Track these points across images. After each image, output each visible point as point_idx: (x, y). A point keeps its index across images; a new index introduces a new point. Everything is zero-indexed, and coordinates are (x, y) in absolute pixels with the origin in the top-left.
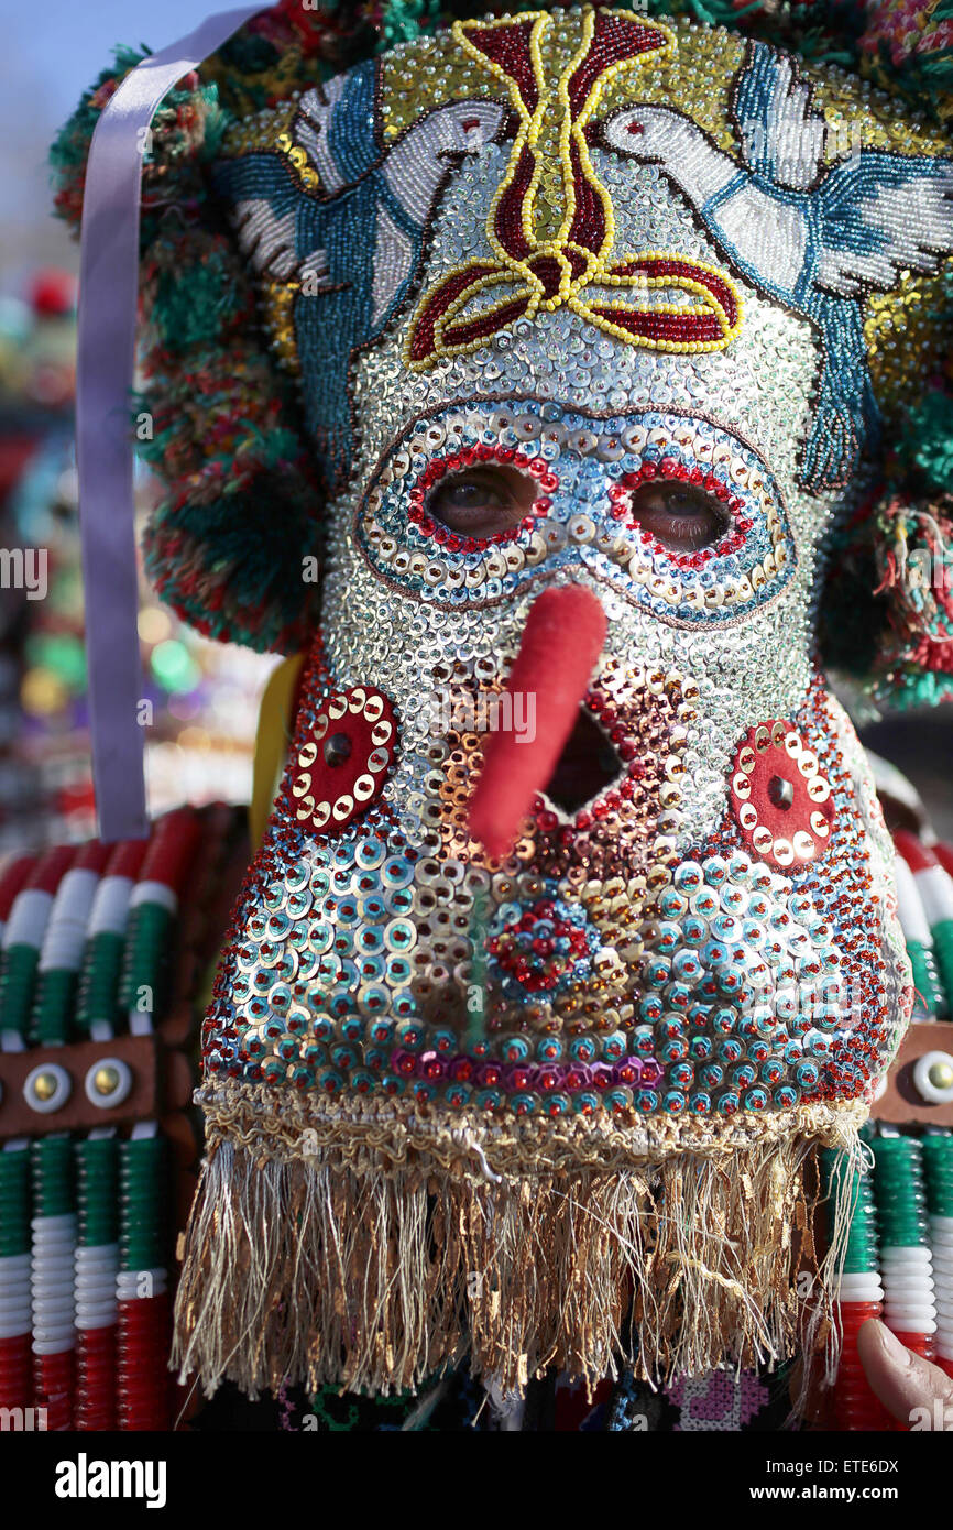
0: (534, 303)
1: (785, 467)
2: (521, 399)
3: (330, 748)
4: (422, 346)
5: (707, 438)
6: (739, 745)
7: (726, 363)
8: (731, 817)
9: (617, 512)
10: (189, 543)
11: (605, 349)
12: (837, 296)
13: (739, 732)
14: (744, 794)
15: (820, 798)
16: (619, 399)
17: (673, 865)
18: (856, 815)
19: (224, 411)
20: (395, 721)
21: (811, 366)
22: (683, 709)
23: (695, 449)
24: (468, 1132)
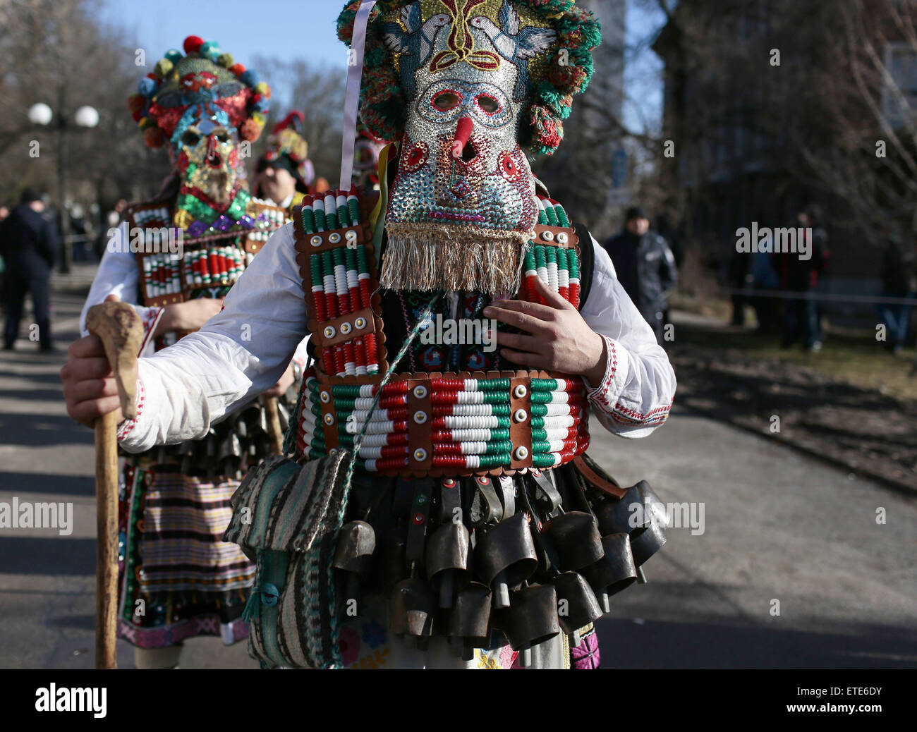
0: (458, 60)
1: (510, 96)
2: (455, 80)
3: (413, 155)
4: (433, 68)
5: (493, 89)
6: (500, 154)
7: (497, 73)
8: (498, 169)
9: (475, 103)
10: (375, 112)
11: (472, 69)
12: (522, 59)
13: (500, 152)
14: (501, 164)
15: (518, 169)
16: (475, 80)
17: (487, 176)
18: (526, 174)
19: (382, 82)
20: (428, 148)
21: (516, 74)
22: (488, 144)
23: (491, 91)
24: (445, 229)
